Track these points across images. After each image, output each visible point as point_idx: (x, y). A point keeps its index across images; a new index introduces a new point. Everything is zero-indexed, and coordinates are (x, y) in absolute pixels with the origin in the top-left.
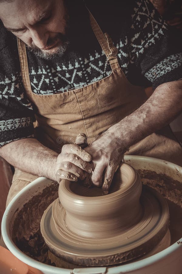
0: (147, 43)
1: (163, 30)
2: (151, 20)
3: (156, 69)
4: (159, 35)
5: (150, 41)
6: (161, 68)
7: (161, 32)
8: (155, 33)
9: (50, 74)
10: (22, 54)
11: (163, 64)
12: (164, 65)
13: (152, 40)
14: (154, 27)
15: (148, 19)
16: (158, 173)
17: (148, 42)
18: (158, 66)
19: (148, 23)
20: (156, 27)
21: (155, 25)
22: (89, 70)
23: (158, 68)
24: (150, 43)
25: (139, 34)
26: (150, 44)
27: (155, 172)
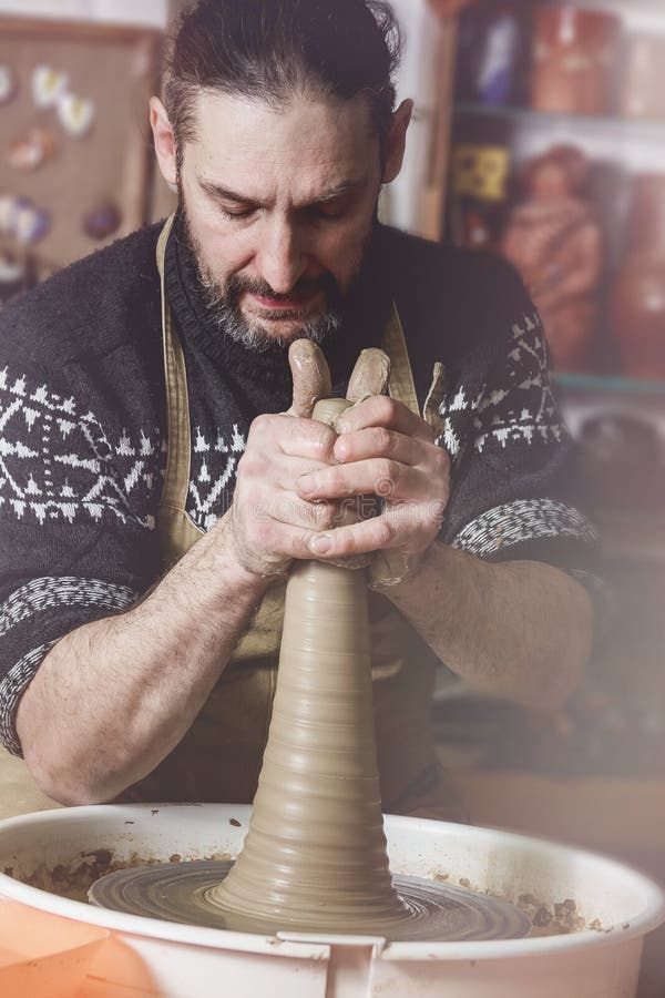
0: (509, 430)
3: (512, 519)
5: (521, 428)
6: (527, 520)
10: (175, 372)
11: (536, 512)
12: (538, 517)
17: (514, 427)
18: (520, 511)
23: (519, 516)
24: (516, 431)
25: (506, 394)
26: (516, 436)
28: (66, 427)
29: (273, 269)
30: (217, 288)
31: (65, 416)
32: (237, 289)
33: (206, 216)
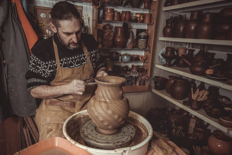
22: (81, 59)
28: (39, 63)
29: (75, 40)
30: (67, 44)
31: (39, 61)
32: (69, 44)
33: (63, 36)
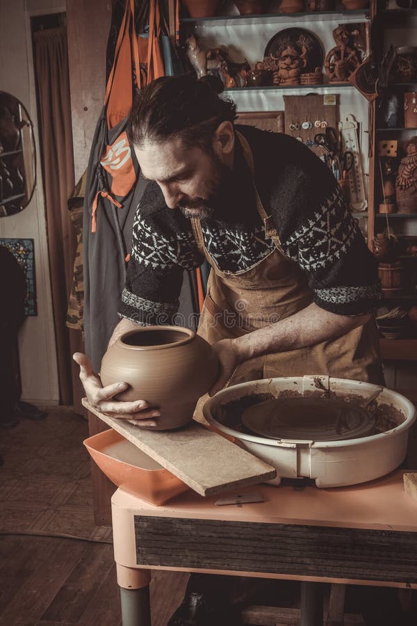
1: (341, 252)
2: (329, 238)
4: (334, 257)
7: (337, 254)
8: (329, 255)
9: (217, 238)
13: (322, 263)
14: (331, 246)
15: (325, 237)
16: (365, 398)
19: (323, 241)
20: (334, 247)
21: (332, 245)
27: (361, 397)
